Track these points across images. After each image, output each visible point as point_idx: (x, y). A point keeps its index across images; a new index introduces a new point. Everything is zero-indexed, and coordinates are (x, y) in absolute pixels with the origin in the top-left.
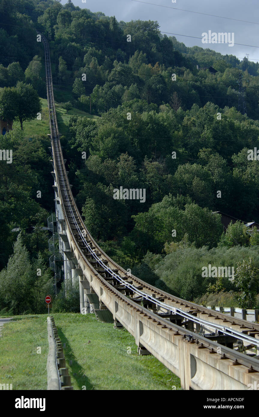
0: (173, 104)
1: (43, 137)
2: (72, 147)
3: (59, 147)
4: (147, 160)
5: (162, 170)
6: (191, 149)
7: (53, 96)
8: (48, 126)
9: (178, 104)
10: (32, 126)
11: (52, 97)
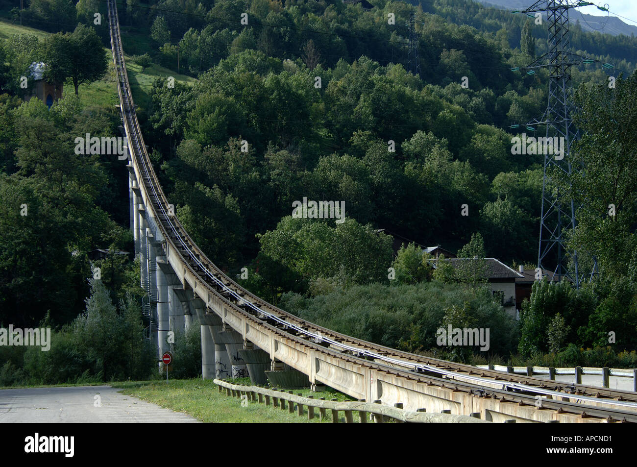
0: (306, 60)
1: (108, 109)
2: (156, 126)
3: (136, 126)
4: (272, 148)
5: (296, 164)
6: (339, 131)
7: (121, 44)
8: (115, 92)
9: (314, 59)
10: (90, 91)
11: (119, 46)
